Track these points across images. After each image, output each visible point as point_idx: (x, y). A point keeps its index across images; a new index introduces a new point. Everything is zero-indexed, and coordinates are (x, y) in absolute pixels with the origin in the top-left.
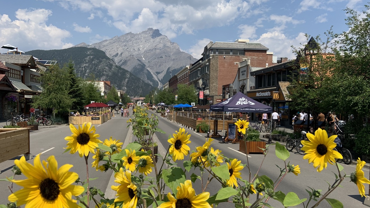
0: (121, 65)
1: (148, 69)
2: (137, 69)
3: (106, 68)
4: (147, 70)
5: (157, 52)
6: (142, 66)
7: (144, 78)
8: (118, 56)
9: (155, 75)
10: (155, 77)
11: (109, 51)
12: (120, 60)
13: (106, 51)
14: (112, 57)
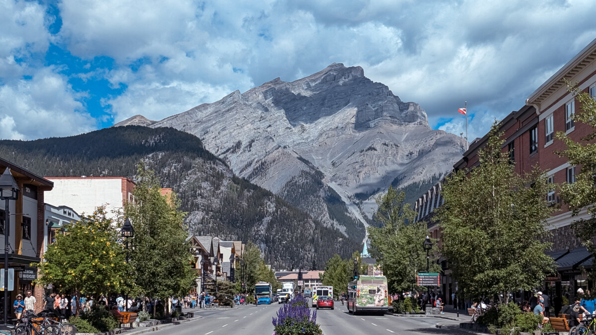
0: (250, 177)
1: (333, 185)
2: (298, 187)
3: (204, 185)
4: (330, 189)
5: (357, 134)
6: (313, 177)
7: (319, 215)
8: (241, 150)
9: (354, 203)
10: (353, 211)
11: (213, 136)
12: (246, 163)
13: (207, 136)
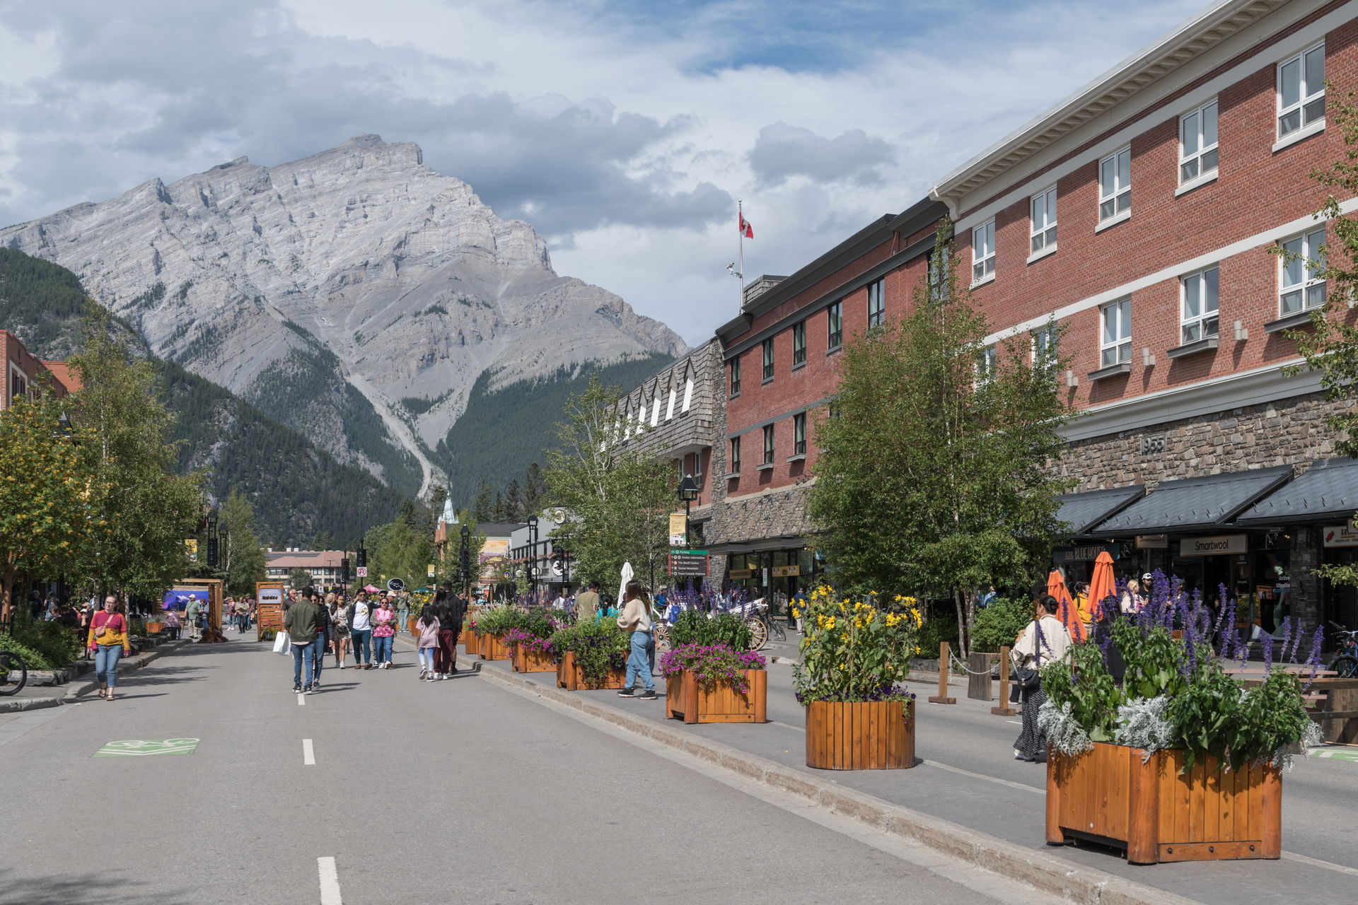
1: (356, 380)
2: (286, 382)
4: (351, 390)
5: (408, 280)
6: (315, 363)
7: (327, 439)
8: (164, 302)
9: (400, 417)
10: (399, 433)
11: (104, 271)
12: (174, 329)
14: (127, 307)
